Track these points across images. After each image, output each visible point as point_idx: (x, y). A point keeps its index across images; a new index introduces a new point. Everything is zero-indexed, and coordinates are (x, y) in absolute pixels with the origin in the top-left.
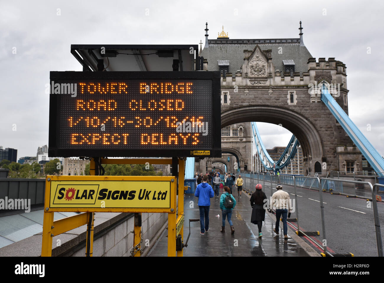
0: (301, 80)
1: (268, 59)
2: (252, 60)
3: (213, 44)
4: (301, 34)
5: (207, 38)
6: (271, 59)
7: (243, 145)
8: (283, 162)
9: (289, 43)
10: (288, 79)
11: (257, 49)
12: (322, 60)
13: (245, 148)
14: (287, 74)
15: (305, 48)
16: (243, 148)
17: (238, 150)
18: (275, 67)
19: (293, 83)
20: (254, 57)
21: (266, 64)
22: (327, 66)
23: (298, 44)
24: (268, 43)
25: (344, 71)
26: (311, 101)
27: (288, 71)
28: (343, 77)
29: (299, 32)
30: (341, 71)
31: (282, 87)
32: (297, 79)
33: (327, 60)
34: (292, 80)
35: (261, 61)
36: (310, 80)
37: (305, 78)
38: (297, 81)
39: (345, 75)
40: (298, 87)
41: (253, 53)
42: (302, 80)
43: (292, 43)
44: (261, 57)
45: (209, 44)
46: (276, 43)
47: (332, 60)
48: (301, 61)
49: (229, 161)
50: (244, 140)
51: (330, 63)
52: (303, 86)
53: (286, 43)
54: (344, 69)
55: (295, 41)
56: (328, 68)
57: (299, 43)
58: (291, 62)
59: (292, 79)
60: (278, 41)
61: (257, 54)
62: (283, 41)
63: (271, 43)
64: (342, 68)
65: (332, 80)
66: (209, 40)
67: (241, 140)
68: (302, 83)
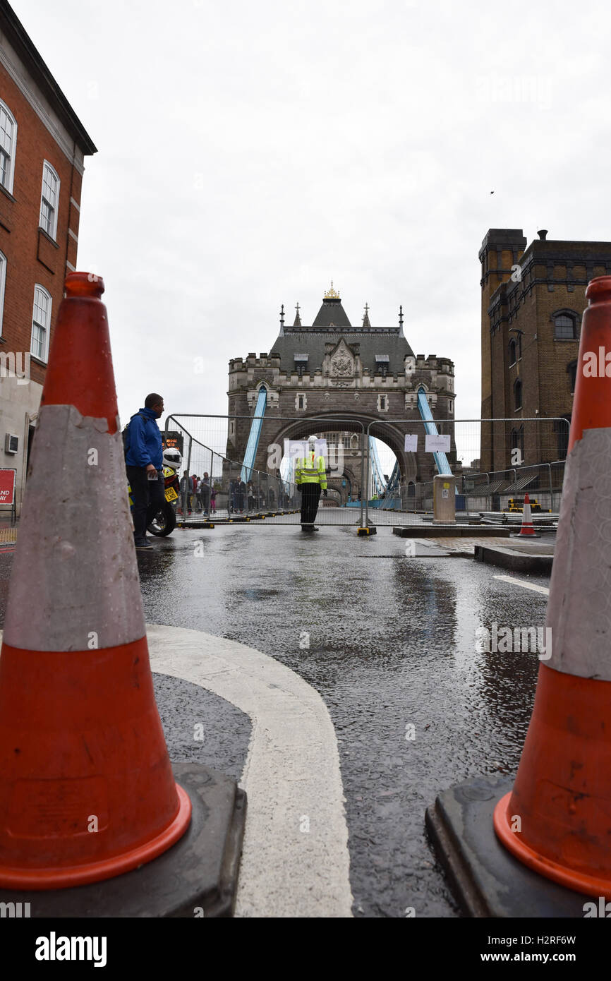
0: (394, 381)
1: (354, 354)
2: (335, 356)
3: (290, 332)
4: (401, 322)
5: (282, 325)
6: (359, 355)
7: (359, 461)
8: (392, 485)
9: (386, 333)
10: (378, 379)
11: (342, 341)
12: (421, 357)
13: (361, 465)
14: (378, 374)
15: (405, 339)
16: (357, 466)
17: (350, 468)
18: (363, 366)
19: (384, 385)
20: (339, 351)
21: (352, 361)
22: (426, 365)
23: (396, 335)
24: (359, 332)
25: (450, 370)
26: (406, 407)
27: (380, 369)
28: (448, 378)
29: (398, 319)
30: (446, 371)
31: (370, 389)
32: (390, 380)
33: (426, 358)
34: (384, 381)
35: (346, 356)
36: (406, 381)
37: (400, 379)
38: (389, 383)
39: (453, 376)
40: (390, 389)
41: (336, 346)
42: (396, 381)
43: (389, 332)
44: (346, 352)
45: (285, 332)
46: (369, 332)
47: (432, 357)
48: (398, 356)
49: (344, 487)
50: (360, 454)
51: (431, 361)
52: (397, 389)
53: (382, 333)
54: (450, 368)
55: (393, 330)
56: (427, 367)
57: (398, 333)
58: (385, 358)
59: (384, 379)
60: (371, 330)
61: (342, 348)
62: (385, 330)
63: (363, 333)
64: (448, 367)
65: (431, 382)
66: (284, 327)
67: (355, 454)
68: (396, 385)
